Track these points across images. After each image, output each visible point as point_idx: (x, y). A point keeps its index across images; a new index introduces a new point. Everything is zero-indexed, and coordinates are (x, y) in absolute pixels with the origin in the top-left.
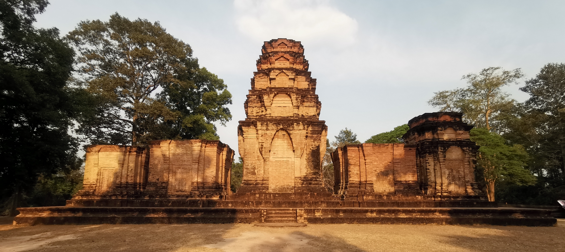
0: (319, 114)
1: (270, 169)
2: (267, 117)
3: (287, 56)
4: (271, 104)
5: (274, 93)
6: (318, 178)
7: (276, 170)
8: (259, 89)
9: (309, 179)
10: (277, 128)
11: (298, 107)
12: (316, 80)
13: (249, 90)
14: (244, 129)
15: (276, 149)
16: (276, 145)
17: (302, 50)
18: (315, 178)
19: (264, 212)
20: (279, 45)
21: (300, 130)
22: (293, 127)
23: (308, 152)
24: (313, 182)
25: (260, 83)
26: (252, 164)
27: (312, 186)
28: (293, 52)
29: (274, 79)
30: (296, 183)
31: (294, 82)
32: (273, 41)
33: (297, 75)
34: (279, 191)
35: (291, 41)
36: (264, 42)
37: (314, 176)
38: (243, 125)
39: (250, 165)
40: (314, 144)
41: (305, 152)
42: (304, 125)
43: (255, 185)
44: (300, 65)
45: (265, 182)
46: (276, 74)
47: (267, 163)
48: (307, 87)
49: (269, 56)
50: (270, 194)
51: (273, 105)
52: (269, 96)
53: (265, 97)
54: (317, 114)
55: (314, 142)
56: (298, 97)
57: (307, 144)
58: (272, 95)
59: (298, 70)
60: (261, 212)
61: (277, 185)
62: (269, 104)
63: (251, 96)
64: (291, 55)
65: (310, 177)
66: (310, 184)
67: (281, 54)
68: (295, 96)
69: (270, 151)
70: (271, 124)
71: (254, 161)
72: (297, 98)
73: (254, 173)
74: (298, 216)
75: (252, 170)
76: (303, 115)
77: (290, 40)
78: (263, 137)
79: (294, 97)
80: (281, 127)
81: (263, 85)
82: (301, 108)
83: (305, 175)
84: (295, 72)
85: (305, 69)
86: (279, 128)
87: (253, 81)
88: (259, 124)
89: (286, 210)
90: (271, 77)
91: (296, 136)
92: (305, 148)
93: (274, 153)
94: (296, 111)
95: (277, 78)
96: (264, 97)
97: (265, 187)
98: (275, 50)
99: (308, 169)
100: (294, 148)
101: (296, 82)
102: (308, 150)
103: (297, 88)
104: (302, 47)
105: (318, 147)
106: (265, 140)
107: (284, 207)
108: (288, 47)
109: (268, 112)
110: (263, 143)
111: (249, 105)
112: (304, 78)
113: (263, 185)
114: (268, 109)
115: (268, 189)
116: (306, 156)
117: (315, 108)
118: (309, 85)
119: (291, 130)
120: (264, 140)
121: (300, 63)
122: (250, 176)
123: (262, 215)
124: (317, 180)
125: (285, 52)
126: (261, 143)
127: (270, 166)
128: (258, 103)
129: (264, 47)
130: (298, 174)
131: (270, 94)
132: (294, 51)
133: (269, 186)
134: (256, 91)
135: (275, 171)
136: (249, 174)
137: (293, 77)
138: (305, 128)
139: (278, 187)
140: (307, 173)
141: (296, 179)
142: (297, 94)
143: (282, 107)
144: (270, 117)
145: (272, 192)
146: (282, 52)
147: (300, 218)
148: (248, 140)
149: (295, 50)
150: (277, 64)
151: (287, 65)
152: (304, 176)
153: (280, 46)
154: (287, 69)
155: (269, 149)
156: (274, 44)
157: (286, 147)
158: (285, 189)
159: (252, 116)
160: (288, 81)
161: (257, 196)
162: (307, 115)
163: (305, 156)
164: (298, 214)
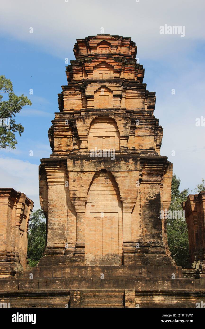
0: (159, 146)
1: (87, 231)
2: (81, 152)
3: (111, 62)
4: (88, 134)
5: (92, 118)
6: (158, 243)
7: (95, 231)
8: (71, 110)
9: (145, 244)
10: (97, 169)
11: (127, 137)
12: (154, 93)
13: (55, 113)
14: (48, 170)
15: (95, 200)
16: (95, 193)
17: (133, 49)
18: (154, 243)
19: (77, 295)
20: (99, 45)
21: (130, 171)
22: (119, 167)
23: (142, 204)
24: (152, 250)
25: (71, 102)
26: (60, 223)
27: (150, 255)
28: (119, 54)
29: (92, 97)
30: (125, 251)
31: (121, 100)
32: (89, 38)
33: (125, 89)
34: (100, 263)
35: (118, 38)
36: (77, 40)
37: (153, 240)
38: (47, 165)
39: (57, 224)
40: (151, 191)
41: (138, 203)
42: (136, 164)
43: (65, 254)
44: (130, 73)
45: (79, 249)
46: (95, 89)
47: (82, 221)
48: (140, 106)
49: (85, 61)
50: (86, 267)
51: (91, 135)
52: (84, 121)
53: (79, 124)
54: (157, 146)
55: (151, 188)
56: (127, 123)
57: (142, 192)
58: (89, 121)
59: (126, 81)
60: (73, 295)
61: (97, 254)
62: (85, 133)
63: (58, 122)
64: (116, 60)
65: (147, 241)
66: (147, 252)
67: (101, 59)
68: (123, 121)
69: (86, 203)
70: (88, 163)
71: (63, 217)
72: (125, 124)
73: (63, 237)
74: (127, 301)
75: (60, 232)
76: (134, 149)
77: (115, 37)
78: (76, 182)
79: (121, 123)
80: (102, 167)
81: (76, 104)
82: (131, 138)
83: (139, 238)
84: (122, 86)
85: (138, 78)
86: (99, 169)
87: (61, 99)
88: (70, 163)
89: (110, 291)
90: (87, 93)
91: (124, 180)
92: (139, 198)
93: (93, 206)
94: (124, 143)
95: (96, 96)
96: (77, 123)
97: (79, 257)
98: (93, 52)
99: (143, 229)
100: (121, 198)
101: (123, 100)
102: (143, 200)
103: (125, 109)
104: (133, 44)
105: (158, 196)
106: (79, 186)
107: (107, 288)
108: (111, 47)
109: (82, 146)
110: (76, 190)
111: (55, 134)
112: (136, 94)
113: (76, 255)
114: (83, 141)
115: (83, 259)
116: (140, 209)
117: (152, 138)
118: (143, 103)
119: (117, 172)
120: (77, 187)
121: (130, 70)
122: (57, 241)
123: (75, 300)
124: (157, 247)
125: (109, 56)
126: (73, 190)
127: (87, 226)
128: (68, 132)
129: (77, 48)
130: (128, 238)
131: (86, 118)
132: (122, 53)
133: (86, 255)
134: (65, 114)
135: (93, 232)
136: (56, 237)
137: (119, 93)
138: (136, 168)
139: (99, 257)
140: (142, 235)
141: (126, 244)
142: (125, 118)
143: (104, 138)
144: (85, 152)
145: (90, 265)
146: (103, 55)
147: (130, 303)
148: (54, 186)
149: (123, 50)
150: (97, 75)
151: (111, 74)
152: (137, 240)
153: (101, 46)
154: (110, 81)
155: (84, 200)
156: (92, 43)
157: (111, 196)
158: (109, 260)
159: (61, 151)
160: (113, 99)
161: (68, 270)
162: (141, 148)
163: (138, 210)
164: (126, 298)
